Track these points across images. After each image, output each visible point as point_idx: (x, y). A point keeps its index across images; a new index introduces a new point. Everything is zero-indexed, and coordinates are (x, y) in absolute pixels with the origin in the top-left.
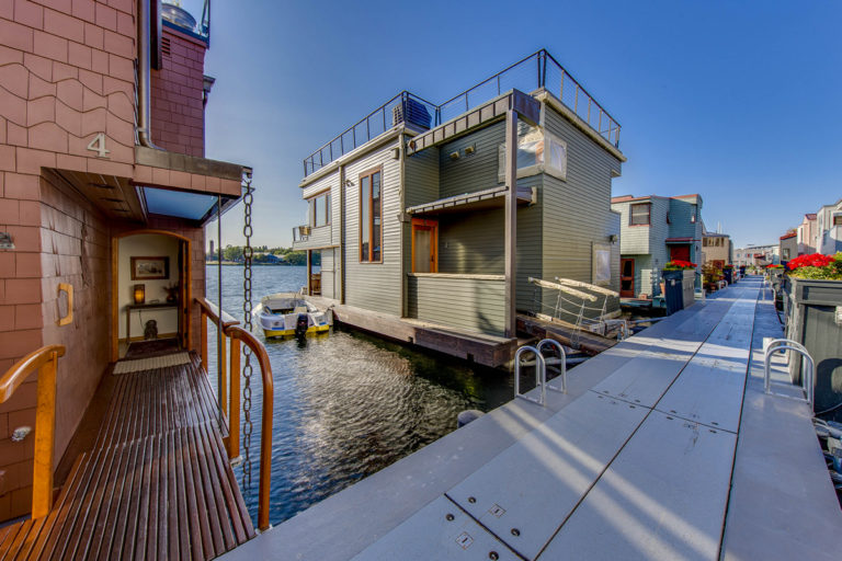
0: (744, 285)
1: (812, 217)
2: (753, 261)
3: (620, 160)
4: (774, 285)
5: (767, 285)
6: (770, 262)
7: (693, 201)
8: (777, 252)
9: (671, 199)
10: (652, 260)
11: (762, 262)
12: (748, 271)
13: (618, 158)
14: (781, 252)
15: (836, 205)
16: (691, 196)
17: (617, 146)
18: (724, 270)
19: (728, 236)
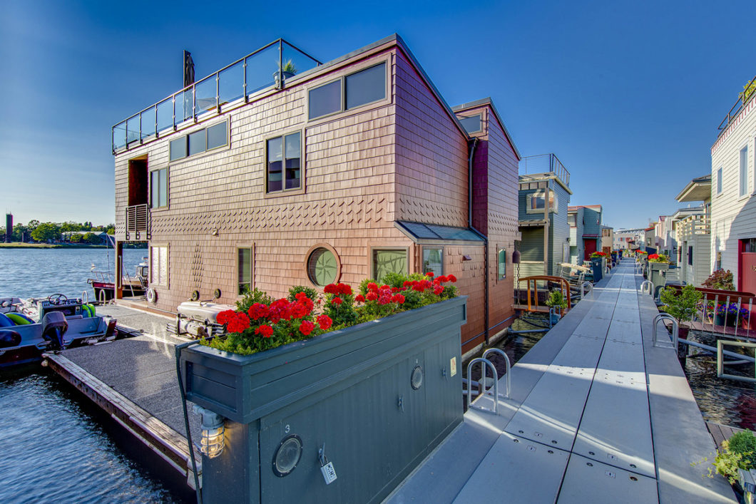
0: (624, 266)
1: (662, 218)
2: (626, 244)
3: (570, 194)
4: (642, 265)
5: (638, 265)
6: (638, 246)
7: (598, 210)
8: (643, 239)
9: (585, 208)
10: (577, 250)
11: (633, 247)
12: (623, 255)
13: (568, 192)
14: (646, 240)
15: (673, 216)
16: (596, 206)
17: (568, 185)
18: (612, 255)
19: (612, 229)
